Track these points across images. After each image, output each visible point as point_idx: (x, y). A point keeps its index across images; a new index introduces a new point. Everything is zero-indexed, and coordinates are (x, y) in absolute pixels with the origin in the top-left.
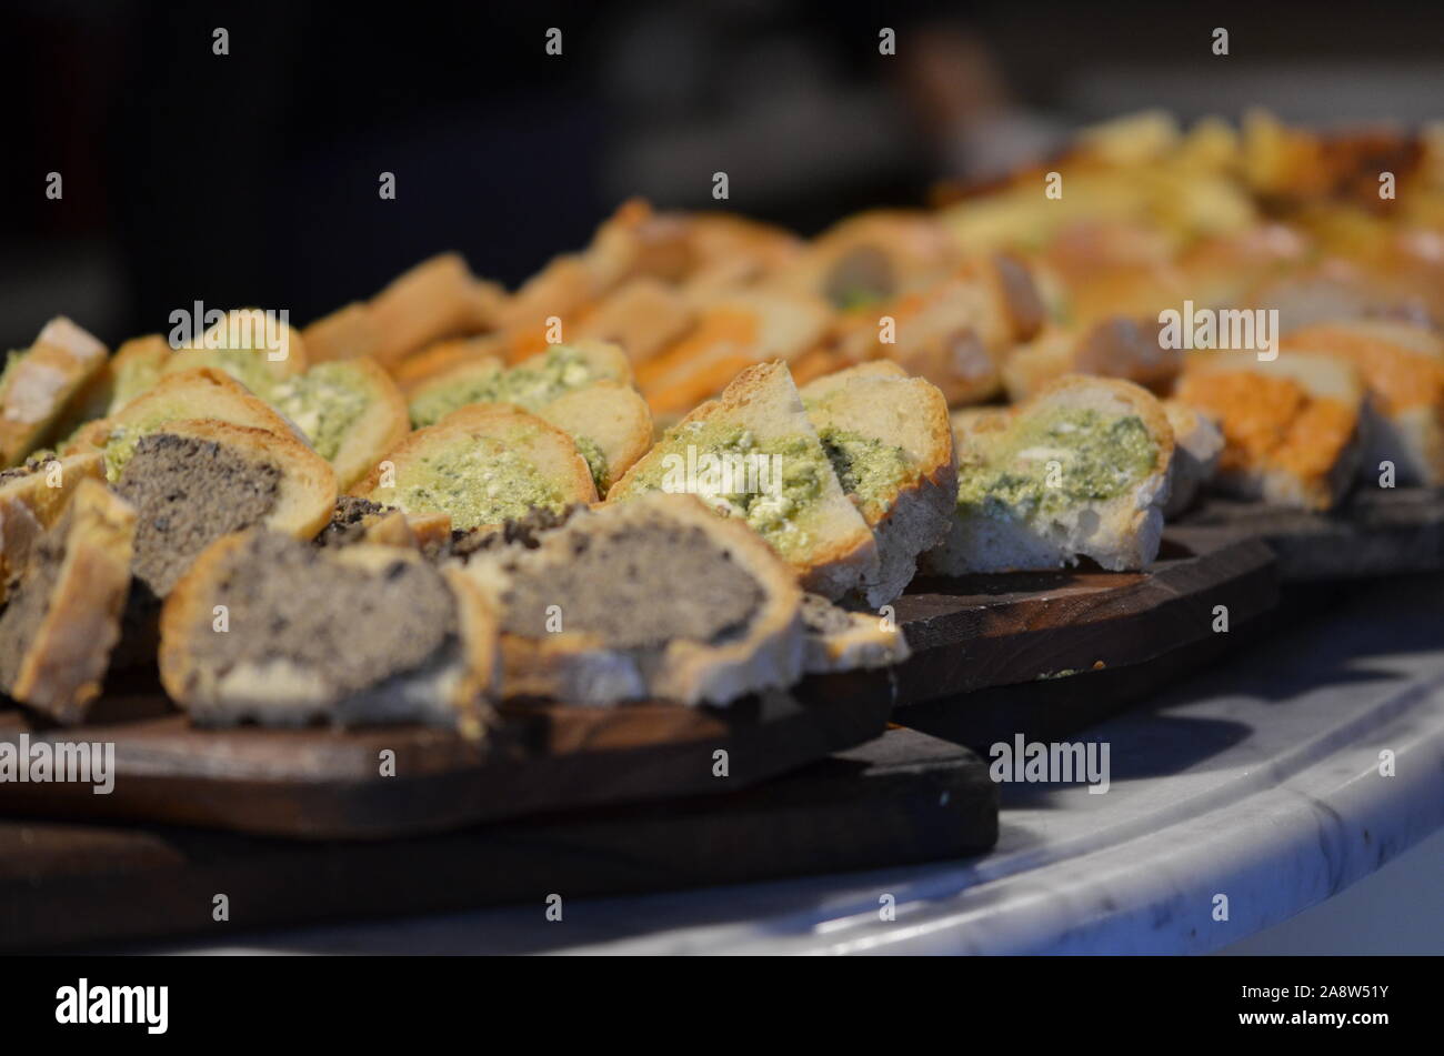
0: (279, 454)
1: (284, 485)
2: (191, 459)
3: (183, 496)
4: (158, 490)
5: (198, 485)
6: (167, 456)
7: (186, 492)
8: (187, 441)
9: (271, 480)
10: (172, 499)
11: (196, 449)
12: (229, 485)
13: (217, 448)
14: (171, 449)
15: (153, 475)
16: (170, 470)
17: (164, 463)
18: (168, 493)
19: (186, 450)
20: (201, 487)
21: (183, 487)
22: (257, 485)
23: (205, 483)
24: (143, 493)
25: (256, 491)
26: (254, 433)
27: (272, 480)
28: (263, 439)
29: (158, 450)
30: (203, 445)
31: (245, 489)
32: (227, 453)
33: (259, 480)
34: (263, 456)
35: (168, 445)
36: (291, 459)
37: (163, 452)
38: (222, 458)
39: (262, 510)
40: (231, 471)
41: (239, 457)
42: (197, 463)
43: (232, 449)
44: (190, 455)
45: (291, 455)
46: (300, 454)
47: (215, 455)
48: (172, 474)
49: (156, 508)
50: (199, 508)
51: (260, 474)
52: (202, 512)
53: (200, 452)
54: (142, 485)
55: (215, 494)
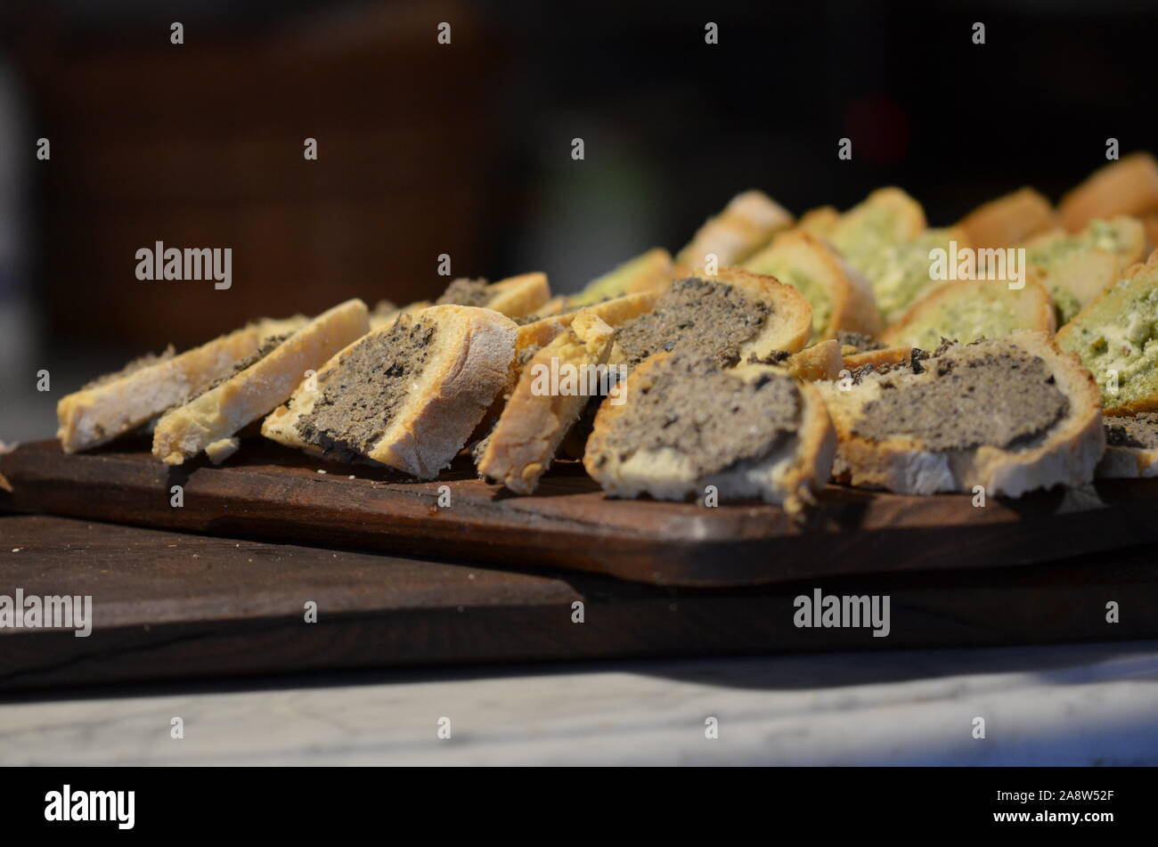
0: (775, 296)
1: (772, 318)
2: (705, 298)
3: (691, 325)
4: (673, 320)
5: (705, 317)
6: (688, 295)
7: (694, 322)
8: (707, 283)
9: (760, 314)
10: (682, 327)
11: (713, 290)
12: (728, 318)
13: (730, 289)
14: (693, 290)
15: (673, 308)
16: (688, 305)
17: (685, 299)
18: (680, 323)
19: (705, 290)
20: (708, 318)
21: (693, 319)
22: (749, 319)
23: (710, 316)
24: (662, 322)
25: (747, 322)
26: (762, 279)
27: (763, 315)
28: (768, 284)
29: (682, 290)
30: (720, 287)
31: (739, 321)
32: (736, 294)
33: (751, 315)
34: (763, 297)
35: (691, 286)
36: (784, 300)
37: (686, 291)
38: (732, 297)
39: (745, 338)
40: (734, 307)
41: (744, 297)
42: (710, 301)
43: (741, 290)
44: (707, 294)
45: (786, 296)
46: (791, 296)
47: (726, 295)
48: (688, 308)
49: (668, 333)
50: (700, 335)
51: (753, 310)
52: (701, 338)
53: (717, 291)
54: (663, 315)
55: (716, 324)
